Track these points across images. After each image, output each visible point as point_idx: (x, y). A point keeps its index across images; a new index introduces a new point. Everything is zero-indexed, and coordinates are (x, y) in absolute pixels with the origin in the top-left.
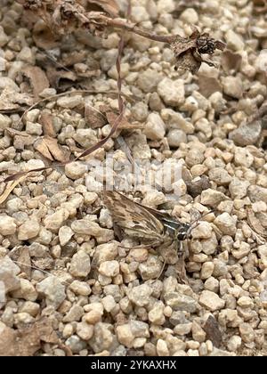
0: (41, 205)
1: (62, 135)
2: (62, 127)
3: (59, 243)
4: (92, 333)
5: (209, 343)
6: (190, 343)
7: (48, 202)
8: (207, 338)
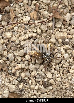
0: (22, 32)
1: (40, 11)
2: (41, 8)
3: (20, 44)
4: (15, 72)
5: (43, 86)
6: (37, 84)
7: (24, 32)
8: (43, 84)
